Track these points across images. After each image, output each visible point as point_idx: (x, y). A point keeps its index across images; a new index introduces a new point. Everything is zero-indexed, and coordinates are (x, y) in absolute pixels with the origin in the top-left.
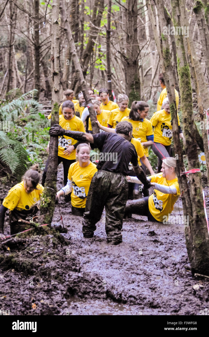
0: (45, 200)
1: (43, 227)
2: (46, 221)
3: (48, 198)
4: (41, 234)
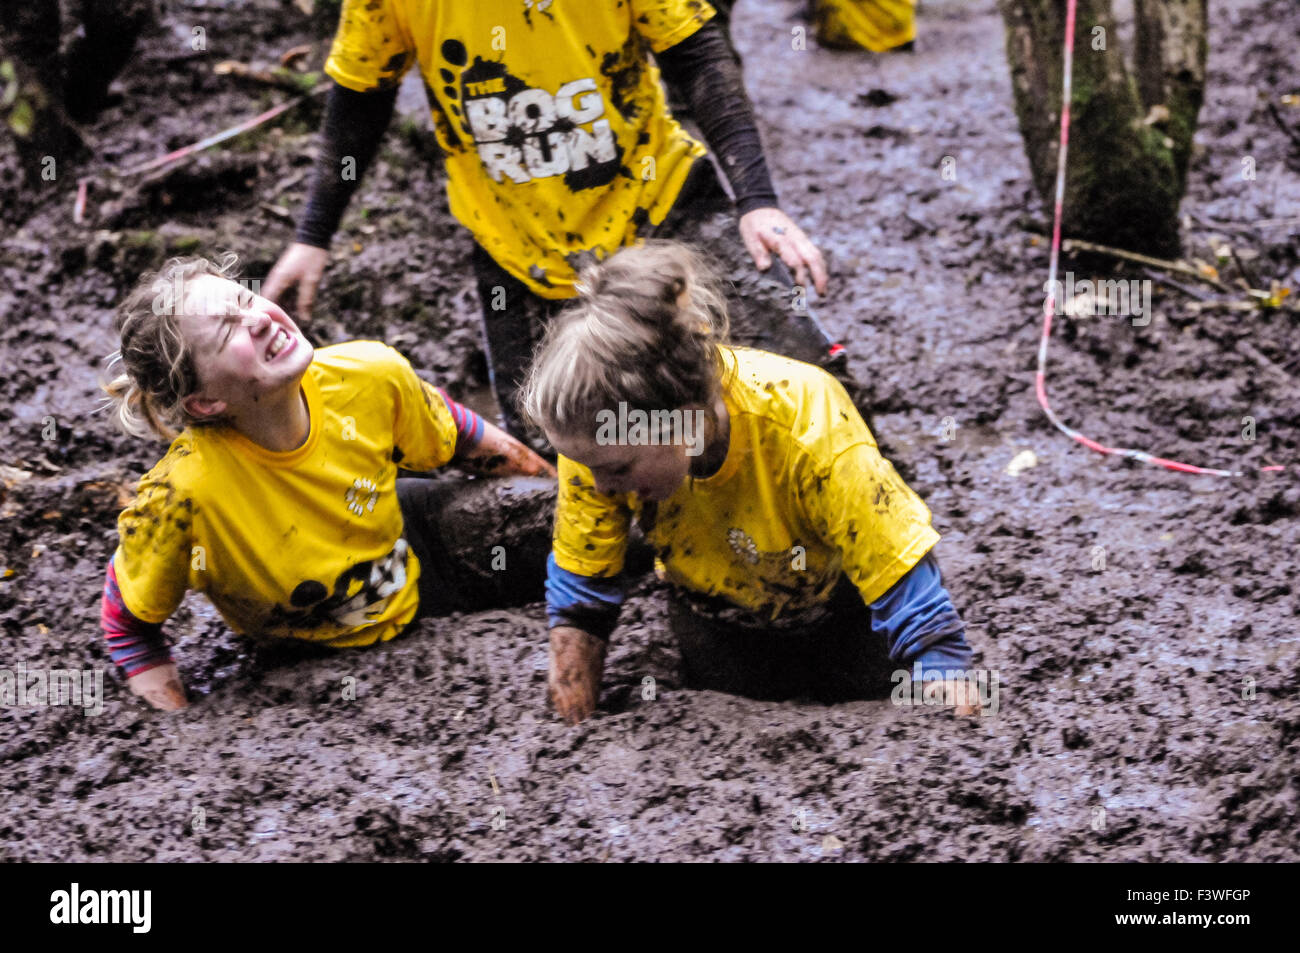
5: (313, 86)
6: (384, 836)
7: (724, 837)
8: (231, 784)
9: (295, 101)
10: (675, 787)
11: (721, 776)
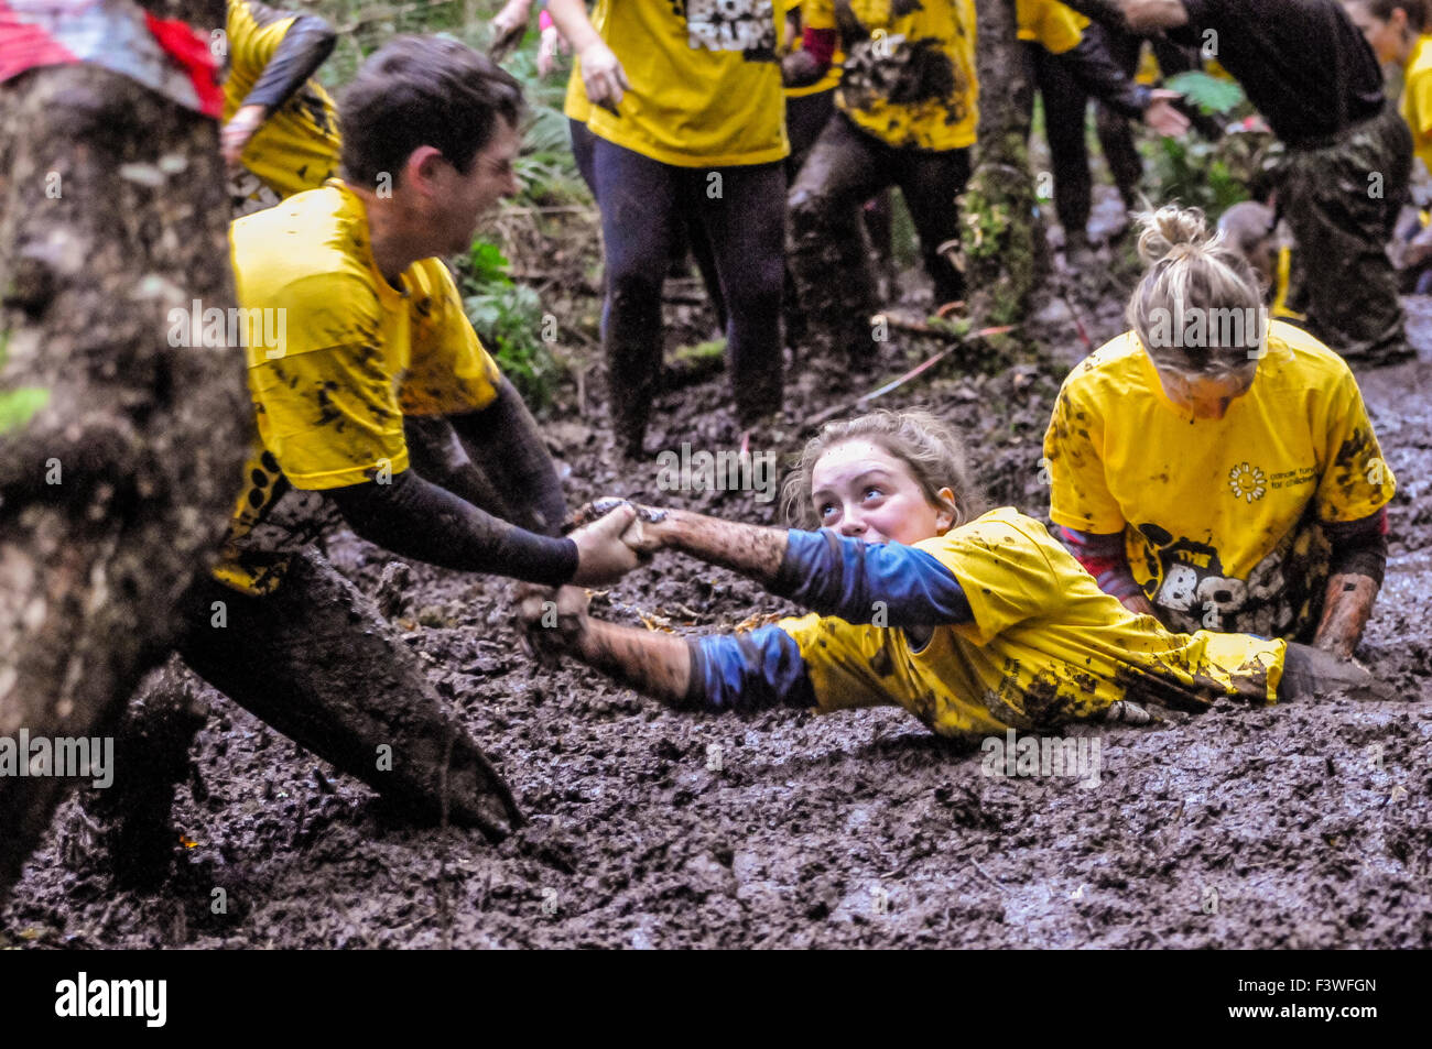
0: (985, 223)
1: (989, 340)
2: (999, 316)
3: (996, 209)
4: (982, 370)
5: (966, 333)
6: (963, 808)
7: (1295, 793)
8: (823, 785)
9: (950, 349)
10: (1253, 762)
11: (1301, 752)
